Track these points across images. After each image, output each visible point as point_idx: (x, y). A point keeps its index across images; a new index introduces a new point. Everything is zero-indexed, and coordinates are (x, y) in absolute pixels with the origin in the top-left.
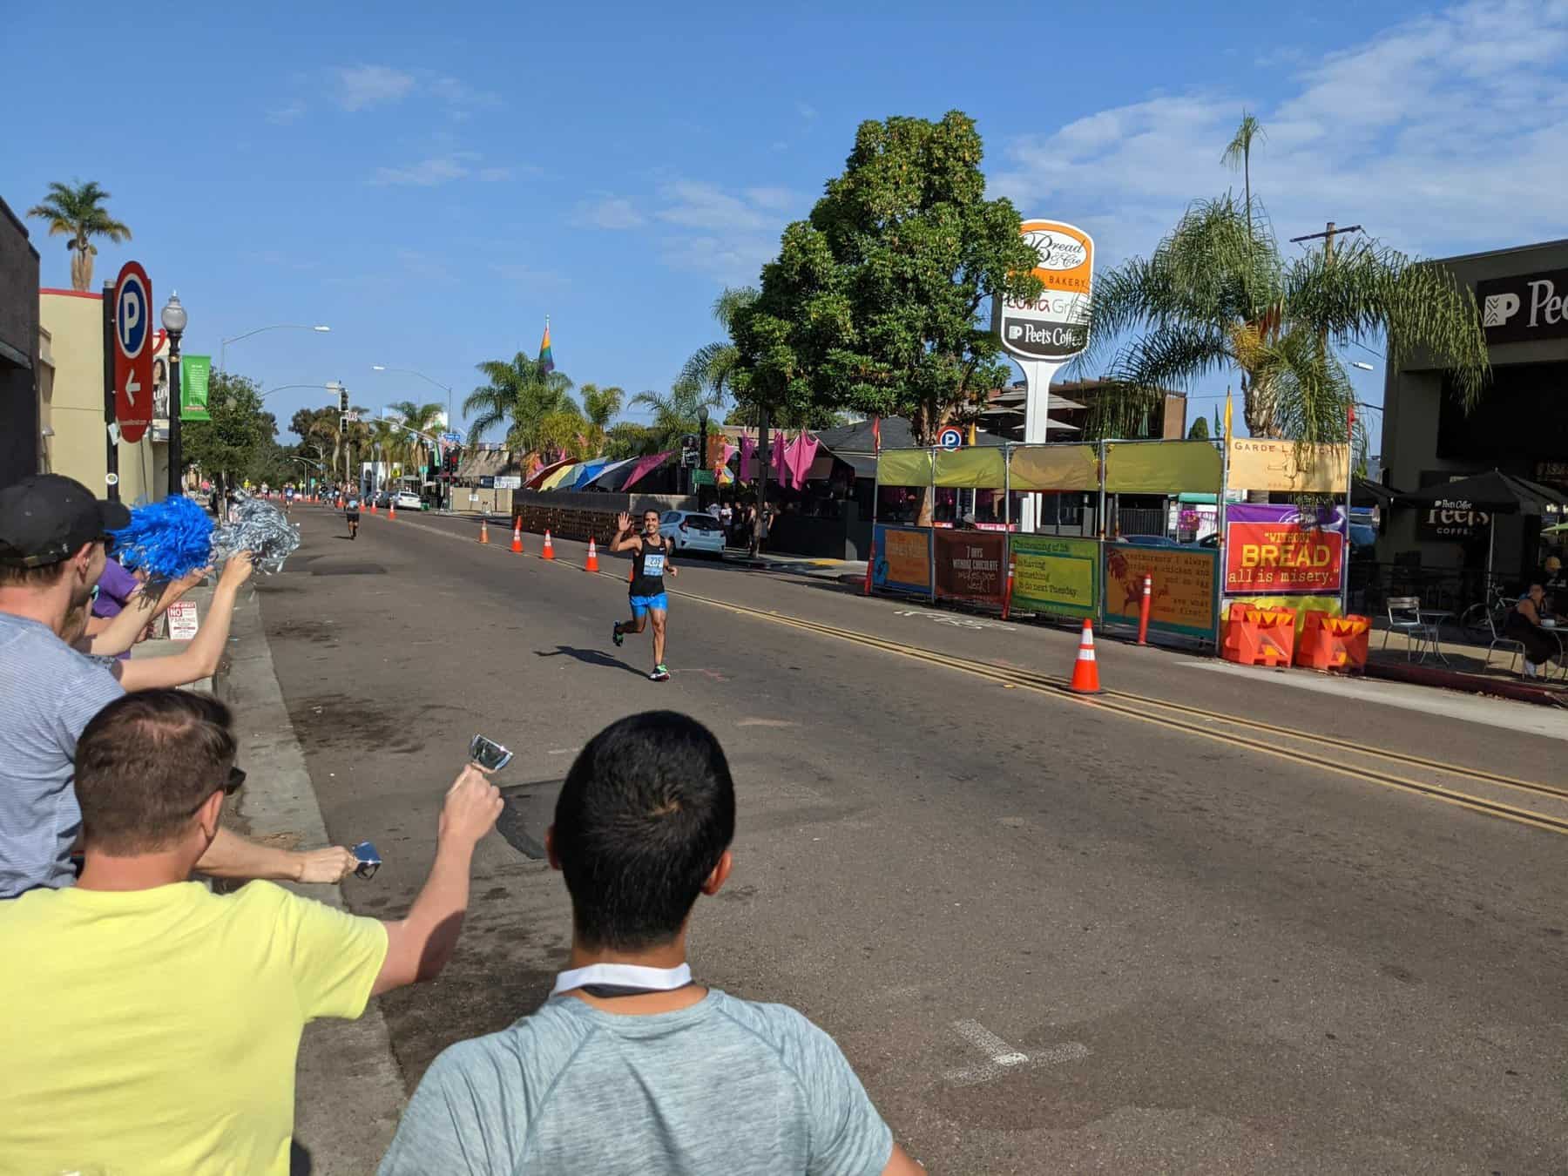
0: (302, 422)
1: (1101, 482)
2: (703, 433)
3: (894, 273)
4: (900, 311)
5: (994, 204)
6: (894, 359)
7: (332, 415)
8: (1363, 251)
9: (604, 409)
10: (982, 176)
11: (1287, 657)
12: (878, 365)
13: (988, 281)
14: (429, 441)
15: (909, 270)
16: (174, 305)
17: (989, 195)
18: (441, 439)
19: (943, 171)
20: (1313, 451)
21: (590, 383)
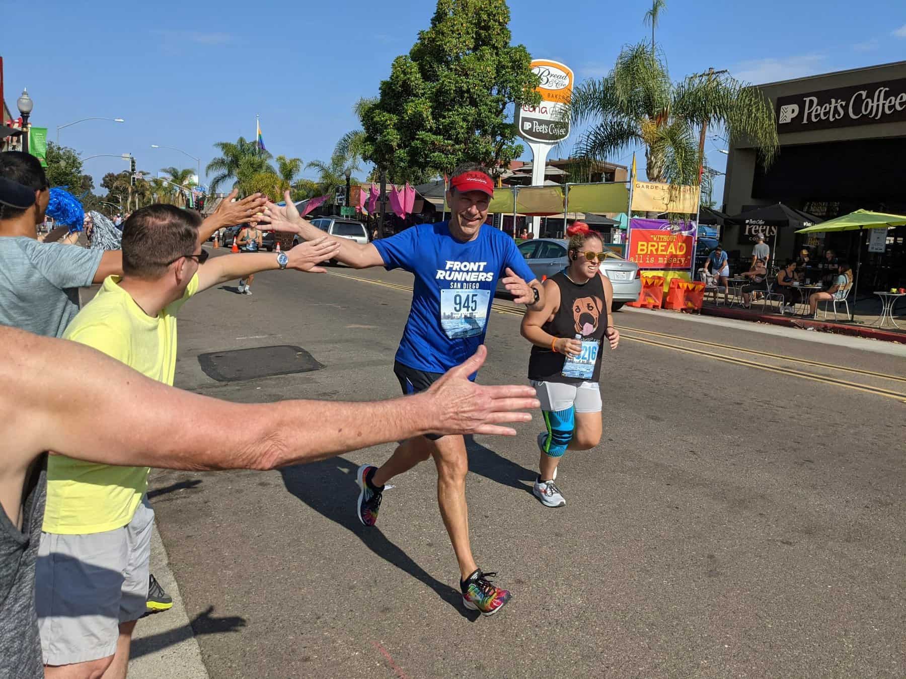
0: (109, 181)
1: (565, 208)
2: (348, 184)
3: (456, 87)
4: (460, 110)
5: (516, 48)
6: (456, 138)
7: (126, 176)
8: (715, 79)
9: (290, 171)
10: (510, 31)
11: (659, 303)
12: (446, 141)
13: (511, 93)
14: (187, 192)
15: (465, 85)
16: (25, 97)
17: (513, 44)
18: (194, 191)
19: (487, 28)
20: (680, 190)
21: (281, 155)
